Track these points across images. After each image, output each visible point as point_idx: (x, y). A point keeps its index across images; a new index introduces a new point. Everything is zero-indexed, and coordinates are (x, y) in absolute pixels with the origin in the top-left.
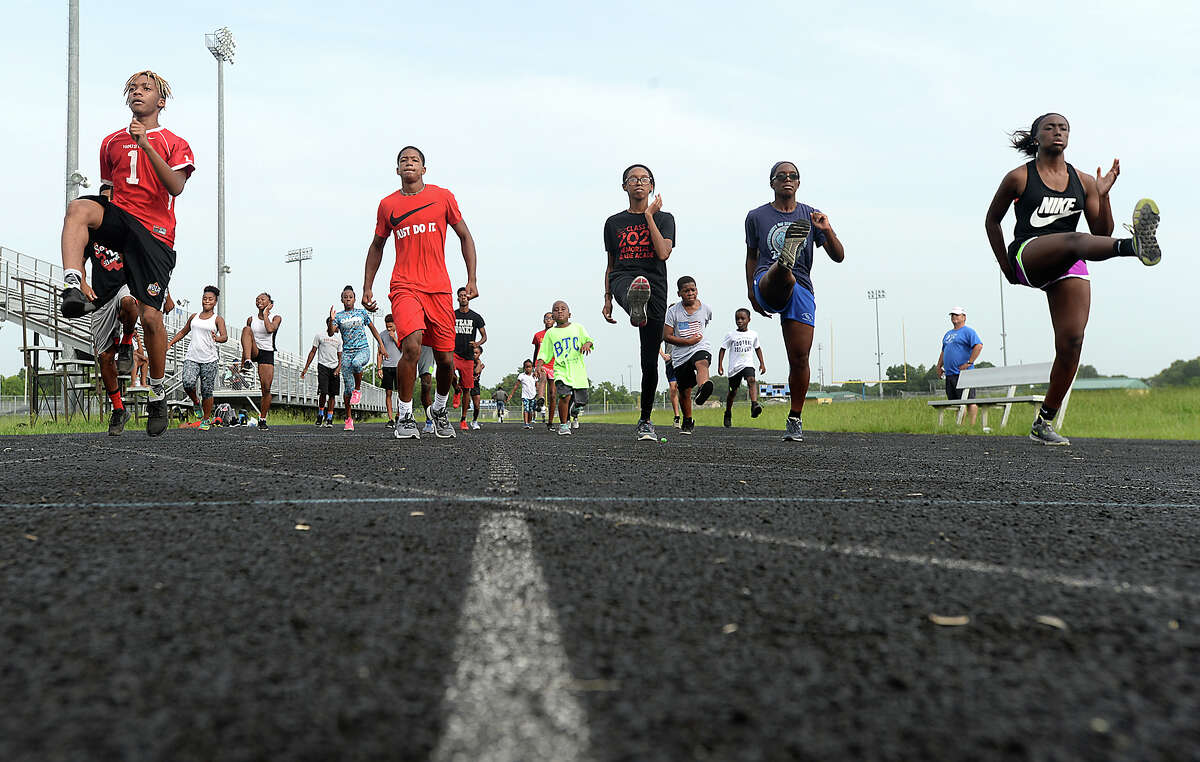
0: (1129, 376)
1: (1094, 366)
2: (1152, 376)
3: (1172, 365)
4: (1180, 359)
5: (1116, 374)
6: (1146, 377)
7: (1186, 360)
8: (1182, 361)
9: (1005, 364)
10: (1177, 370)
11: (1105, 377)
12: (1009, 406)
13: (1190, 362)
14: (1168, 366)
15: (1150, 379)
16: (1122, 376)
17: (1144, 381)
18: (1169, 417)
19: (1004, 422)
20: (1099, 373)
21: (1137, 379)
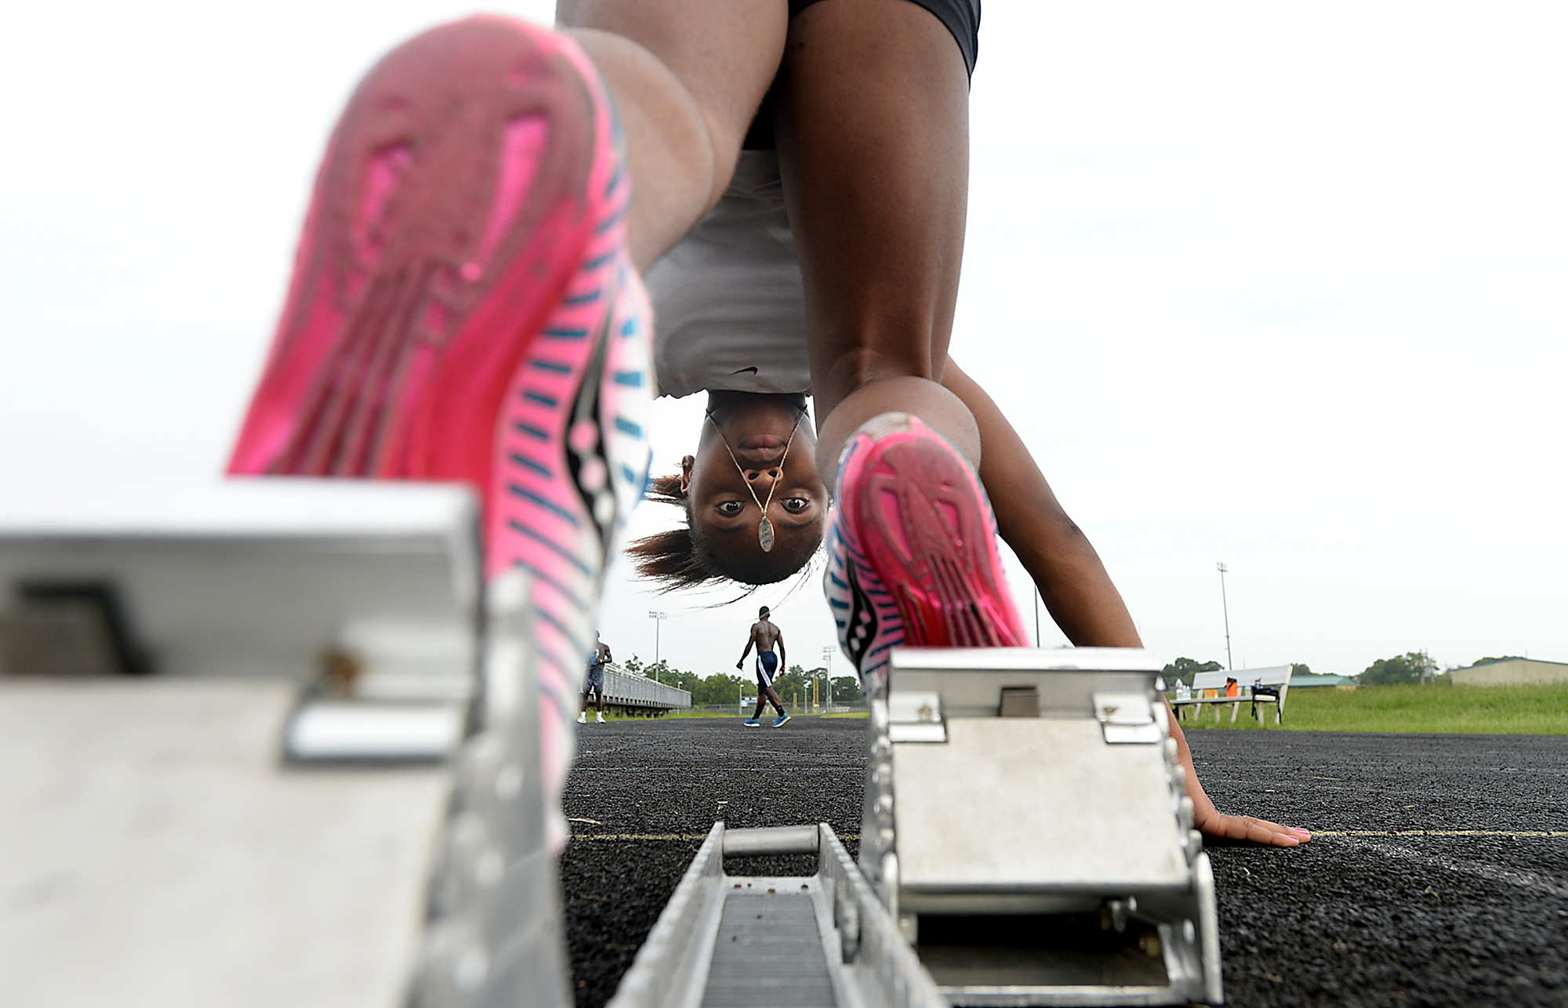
0: (1339, 674)
1: (1308, 665)
2: (1358, 673)
3: (1375, 663)
4: (1381, 658)
5: (1327, 672)
6: (1353, 675)
7: (1386, 659)
8: (1382, 661)
9: (1231, 668)
10: (1379, 667)
11: (1316, 675)
12: (1237, 704)
13: (1390, 660)
14: (1371, 665)
15: (1357, 676)
16: (1332, 674)
17: (1351, 678)
18: (1367, 712)
19: (1234, 718)
20: (1312, 671)
21: (1345, 677)
